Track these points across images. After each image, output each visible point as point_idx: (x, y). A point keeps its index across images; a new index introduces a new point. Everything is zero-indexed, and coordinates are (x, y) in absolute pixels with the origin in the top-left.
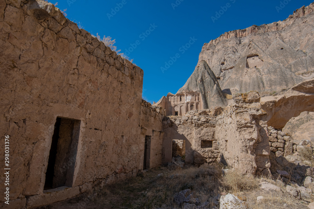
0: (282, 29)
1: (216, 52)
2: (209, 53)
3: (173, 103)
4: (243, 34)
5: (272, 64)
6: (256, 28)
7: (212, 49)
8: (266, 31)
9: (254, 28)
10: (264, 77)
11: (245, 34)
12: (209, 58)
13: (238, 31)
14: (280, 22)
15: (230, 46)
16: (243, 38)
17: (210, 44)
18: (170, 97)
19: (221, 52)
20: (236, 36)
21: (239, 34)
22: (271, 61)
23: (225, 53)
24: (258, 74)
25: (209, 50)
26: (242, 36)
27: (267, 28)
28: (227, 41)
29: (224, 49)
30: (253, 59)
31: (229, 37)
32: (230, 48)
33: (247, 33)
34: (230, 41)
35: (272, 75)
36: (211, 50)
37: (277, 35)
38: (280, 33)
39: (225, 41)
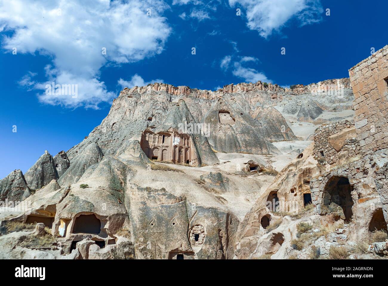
0: (212, 99)
1: (141, 103)
2: (131, 102)
3: (152, 143)
4: (175, 92)
5: (244, 125)
6: (189, 90)
7: (136, 97)
8: (198, 97)
9: (187, 88)
10: (239, 137)
11: (177, 93)
12: (131, 107)
13: (170, 86)
14: (210, 92)
15: (160, 100)
16: (174, 96)
17: (134, 91)
18: (147, 135)
19: (148, 105)
20: (167, 92)
21: (171, 90)
22: (243, 122)
23: (153, 107)
24: (233, 132)
25: (131, 97)
26: (173, 93)
27: (199, 93)
28: (157, 93)
29: (152, 102)
30: (225, 115)
31: (160, 90)
32: (161, 103)
33: (179, 91)
34: (160, 95)
35: (246, 136)
36: (134, 99)
37: (208, 104)
38: (210, 103)
39: (154, 93)
